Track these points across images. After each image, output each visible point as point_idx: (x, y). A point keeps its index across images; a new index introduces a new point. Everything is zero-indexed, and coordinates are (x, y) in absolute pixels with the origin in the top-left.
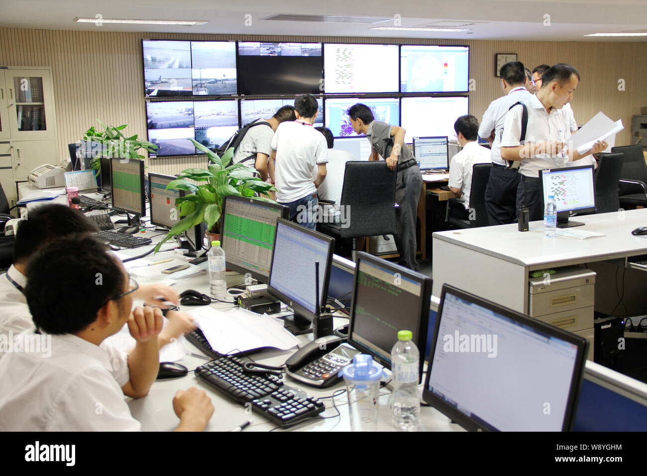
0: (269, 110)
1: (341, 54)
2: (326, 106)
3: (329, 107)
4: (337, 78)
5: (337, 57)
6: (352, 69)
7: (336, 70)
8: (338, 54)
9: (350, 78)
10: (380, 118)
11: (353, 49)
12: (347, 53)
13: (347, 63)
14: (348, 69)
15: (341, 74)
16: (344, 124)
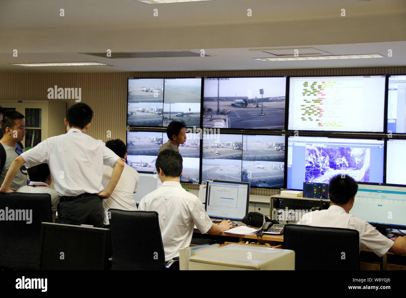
0: (229, 144)
1: (309, 88)
2: (289, 144)
3: (292, 145)
4: (303, 115)
5: (304, 92)
6: (321, 104)
7: (302, 106)
8: (306, 88)
9: (319, 115)
10: (356, 162)
11: (323, 82)
12: (316, 87)
13: (316, 98)
14: (317, 105)
15: (308, 109)
16: (309, 165)
